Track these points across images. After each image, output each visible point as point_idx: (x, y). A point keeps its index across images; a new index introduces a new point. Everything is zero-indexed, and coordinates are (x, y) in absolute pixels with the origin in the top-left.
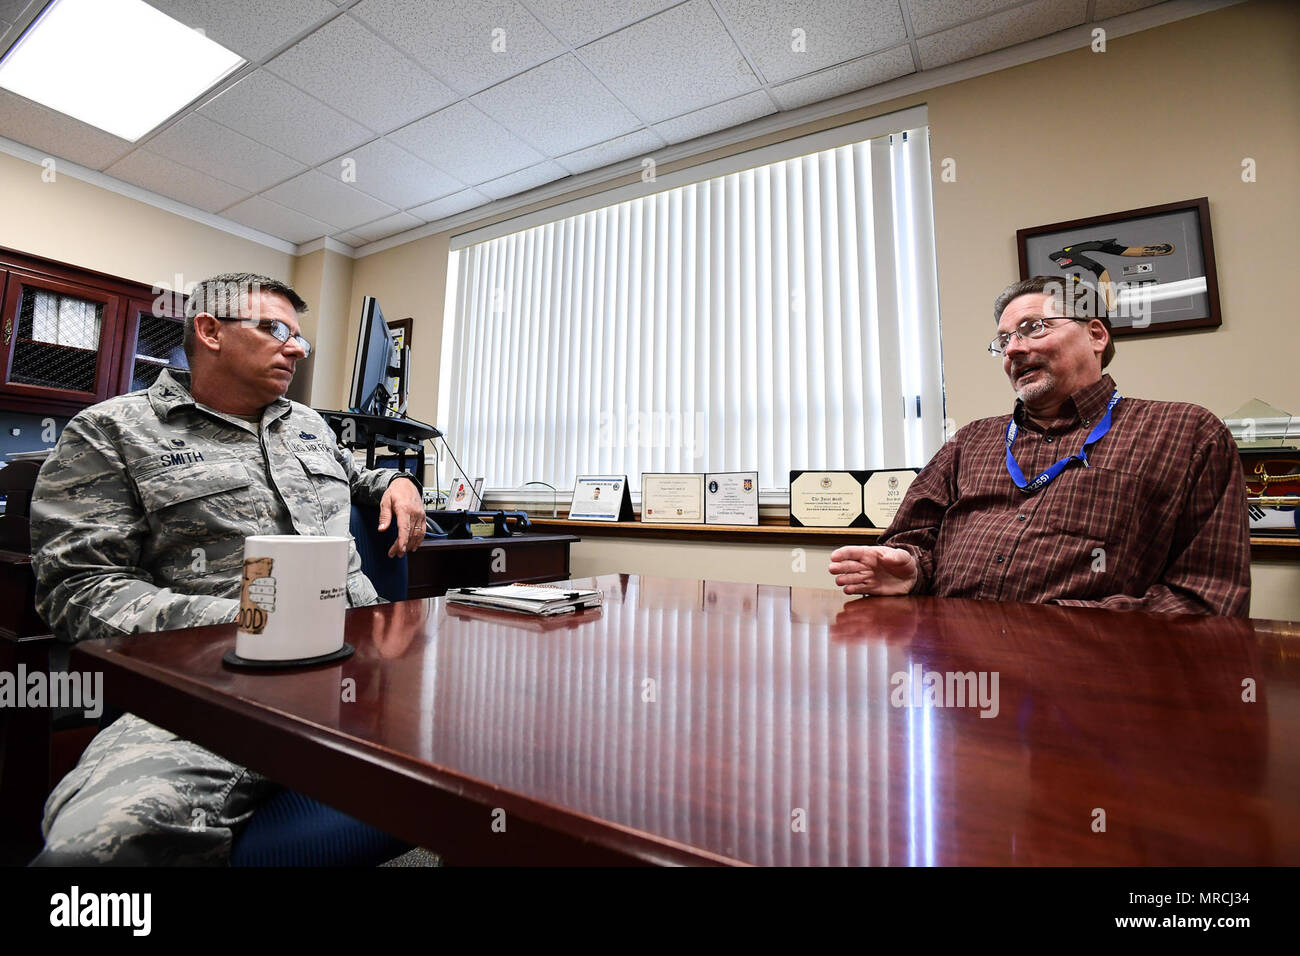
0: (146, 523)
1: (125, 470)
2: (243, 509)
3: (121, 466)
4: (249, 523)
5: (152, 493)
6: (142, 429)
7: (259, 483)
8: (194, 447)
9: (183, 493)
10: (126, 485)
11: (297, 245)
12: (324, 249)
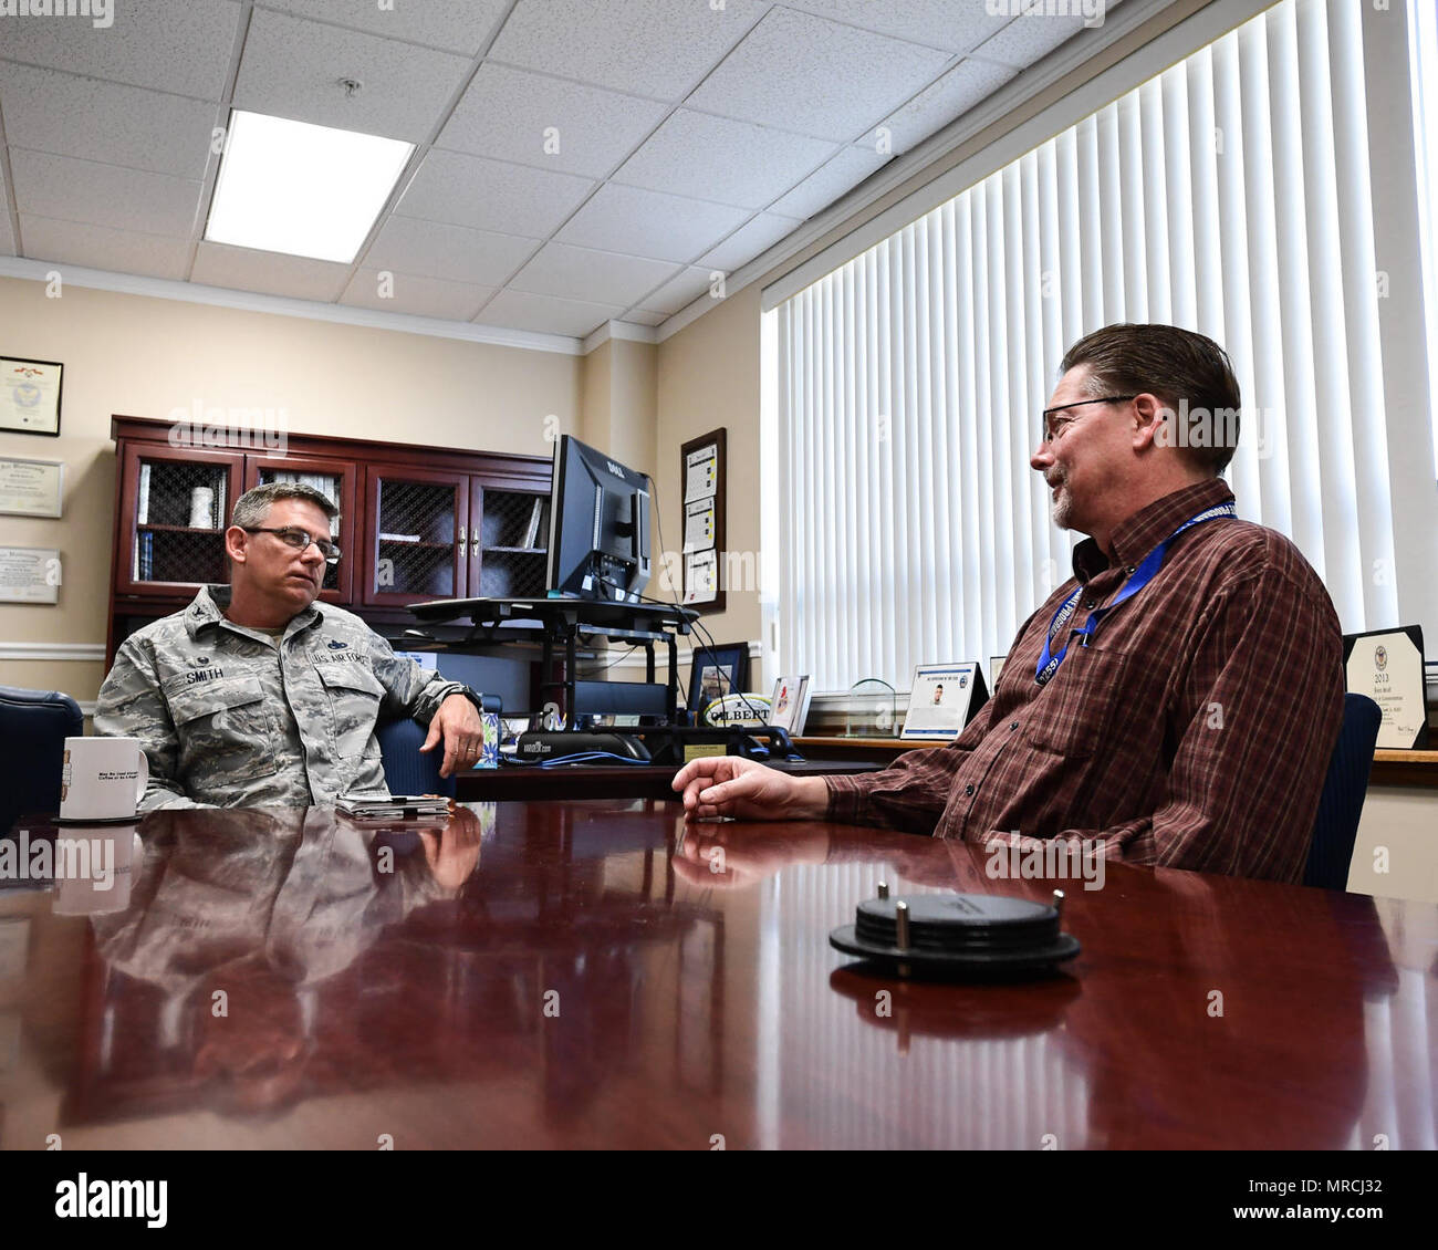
0: (177, 737)
1: (159, 687)
2: (255, 723)
3: (156, 684)
4: (259, 736)
5: (178, 708)
6: (174, 649)
7: (273, 697)
8: (217, 664)
9: (202, 708)
10: (160, 702)
11: (582, 339)
12: (610, 339)
